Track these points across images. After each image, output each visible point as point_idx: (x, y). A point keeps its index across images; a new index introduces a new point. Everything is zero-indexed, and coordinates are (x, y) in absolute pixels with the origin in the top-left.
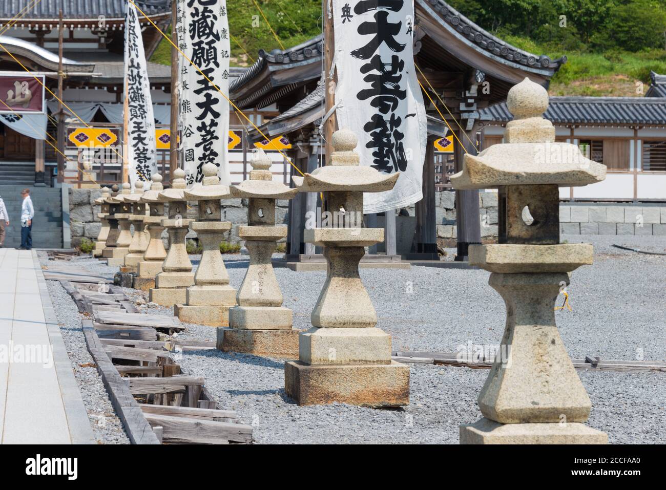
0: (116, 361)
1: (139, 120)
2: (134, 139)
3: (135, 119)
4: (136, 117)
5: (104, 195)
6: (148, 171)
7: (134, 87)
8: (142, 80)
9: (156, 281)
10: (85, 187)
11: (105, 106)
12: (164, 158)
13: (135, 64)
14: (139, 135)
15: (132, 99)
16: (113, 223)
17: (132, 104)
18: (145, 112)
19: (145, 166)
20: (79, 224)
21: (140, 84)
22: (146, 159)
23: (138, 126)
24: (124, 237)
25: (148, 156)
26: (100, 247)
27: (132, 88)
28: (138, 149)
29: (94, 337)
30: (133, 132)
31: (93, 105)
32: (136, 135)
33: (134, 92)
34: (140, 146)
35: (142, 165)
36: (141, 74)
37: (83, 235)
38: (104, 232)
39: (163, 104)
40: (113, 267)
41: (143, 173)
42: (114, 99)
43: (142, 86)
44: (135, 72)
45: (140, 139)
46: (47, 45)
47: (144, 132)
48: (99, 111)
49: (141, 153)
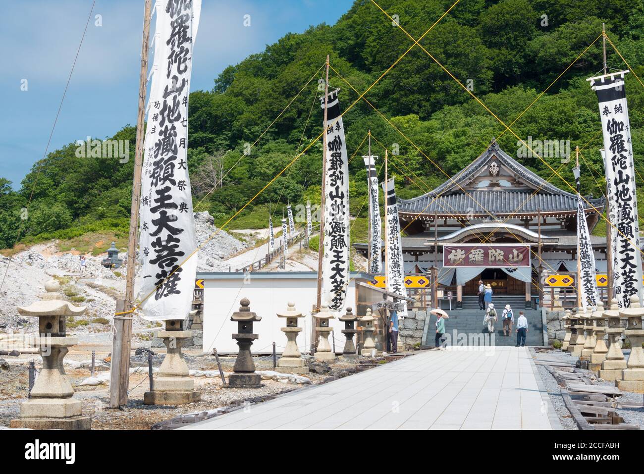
0: (584, 414)
1: (588, 270)
2: (584, 281)
3: (584, 269)
4: (585, 268)
5: (568, 314)
6: (594, 300)
7: (584, 250)
8: (588, 246)
9: (602, 366)
10: (555, 310)
11: (565, 261)
12: (602, 292)
13: (584, 237)
14: (588, 278)
15: (583, 257)
16: (574, 331)
17: (583, 260)
18: (591, 265)
19: (592, 297)
20: (552, 332)
21: (587, 248)
22: (592, 292)
23: (587, 273)
24: (580, 339)
25: (593, 291)
26: (566, 345)
27: (582, 251)
28: (587, 287)
29: (568, 399)
30: (584, 277)
31: (558, 261)
32: (585, 278)
33: (584, 253)
34: (589, 285)
35: (590, 296)
36: (587, 243)
37: (555, 338)
38: (568, 336)
39: (600, 260)
40: (575, 357)
41: (591, 301)
42: (571, 258)
43: (589, 250)
44: (584, 241)
45: (588, 281)
46: (530, 227)
47: (591, 277)
48: (562, 264)
49: (590, 289)
